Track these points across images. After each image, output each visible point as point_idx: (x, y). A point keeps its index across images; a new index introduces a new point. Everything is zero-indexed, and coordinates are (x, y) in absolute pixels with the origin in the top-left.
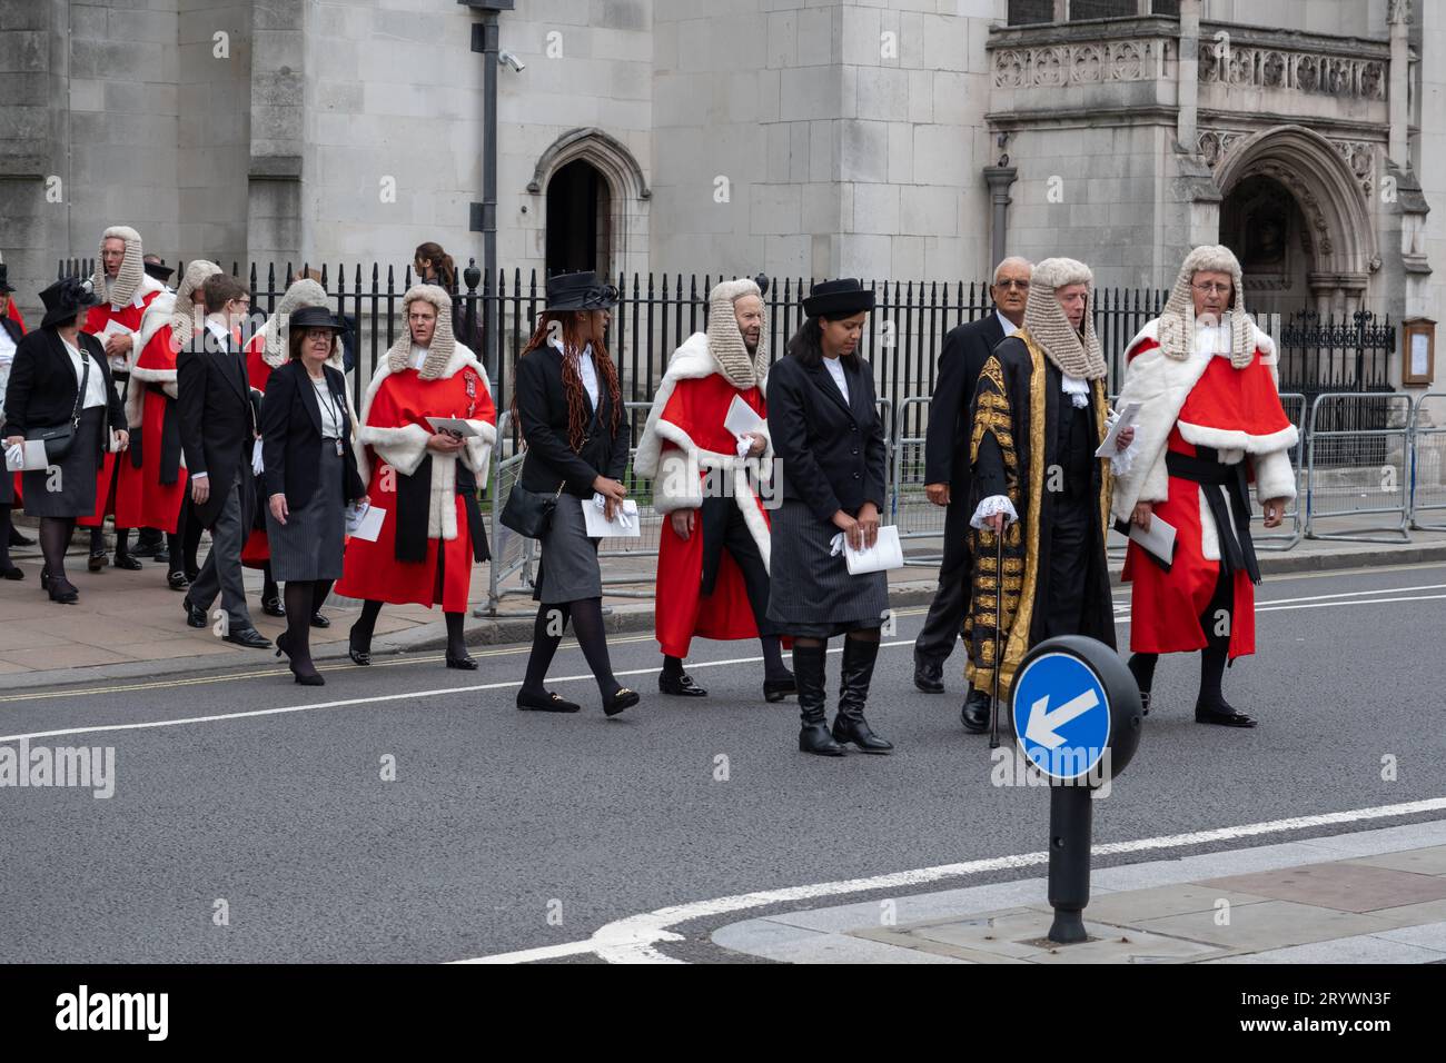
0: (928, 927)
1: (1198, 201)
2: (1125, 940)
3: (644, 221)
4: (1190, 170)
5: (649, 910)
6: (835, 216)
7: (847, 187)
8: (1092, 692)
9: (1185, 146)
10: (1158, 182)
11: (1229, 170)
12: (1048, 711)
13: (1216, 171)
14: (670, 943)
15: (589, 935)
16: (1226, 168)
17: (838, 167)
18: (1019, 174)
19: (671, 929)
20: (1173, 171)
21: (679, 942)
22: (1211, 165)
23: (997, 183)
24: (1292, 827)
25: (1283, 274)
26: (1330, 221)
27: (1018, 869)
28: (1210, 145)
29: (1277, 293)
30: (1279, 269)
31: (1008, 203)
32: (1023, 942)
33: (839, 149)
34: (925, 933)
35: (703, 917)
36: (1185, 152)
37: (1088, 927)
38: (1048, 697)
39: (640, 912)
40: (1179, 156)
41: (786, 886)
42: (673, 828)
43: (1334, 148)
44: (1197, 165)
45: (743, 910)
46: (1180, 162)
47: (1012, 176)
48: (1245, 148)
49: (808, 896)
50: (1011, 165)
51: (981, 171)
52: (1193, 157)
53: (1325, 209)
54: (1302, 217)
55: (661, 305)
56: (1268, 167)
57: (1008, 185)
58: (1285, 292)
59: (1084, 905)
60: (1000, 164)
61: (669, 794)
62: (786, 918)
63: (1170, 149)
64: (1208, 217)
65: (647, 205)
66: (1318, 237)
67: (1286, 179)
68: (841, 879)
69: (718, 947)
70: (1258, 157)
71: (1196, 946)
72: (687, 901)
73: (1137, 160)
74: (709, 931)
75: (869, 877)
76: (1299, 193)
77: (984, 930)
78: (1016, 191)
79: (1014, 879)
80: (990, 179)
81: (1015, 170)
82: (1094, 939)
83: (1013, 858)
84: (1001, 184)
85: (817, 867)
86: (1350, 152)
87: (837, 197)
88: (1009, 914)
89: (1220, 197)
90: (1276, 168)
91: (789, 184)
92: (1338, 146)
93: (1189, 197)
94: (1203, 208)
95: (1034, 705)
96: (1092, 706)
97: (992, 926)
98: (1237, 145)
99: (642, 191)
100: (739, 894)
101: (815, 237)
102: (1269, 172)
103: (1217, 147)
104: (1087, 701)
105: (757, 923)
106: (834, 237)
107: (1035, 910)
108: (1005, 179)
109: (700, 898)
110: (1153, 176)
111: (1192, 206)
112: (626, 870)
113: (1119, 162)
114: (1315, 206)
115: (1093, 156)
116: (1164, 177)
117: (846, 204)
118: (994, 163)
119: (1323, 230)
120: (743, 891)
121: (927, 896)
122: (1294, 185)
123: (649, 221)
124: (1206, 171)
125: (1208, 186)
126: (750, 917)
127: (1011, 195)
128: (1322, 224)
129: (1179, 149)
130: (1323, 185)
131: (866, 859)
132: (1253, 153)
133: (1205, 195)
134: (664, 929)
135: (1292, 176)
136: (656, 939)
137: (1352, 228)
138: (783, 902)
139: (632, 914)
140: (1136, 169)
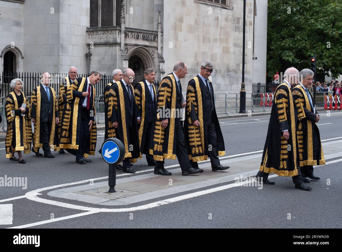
0: (87, 191)
1: (125, 60)
2: (122, 192)
3: (22, 62)
4: (123, 54)
5: (35, 189)
6: (59, 62)
7: (61, 57)
8: (116, 148)
9: (122, 50)
10: (117, 56)
11: (130, 54)
12: (108, 151)
13: (128, 54)
14: (40, 195)
15: (24, 195)
16: (129, 54)
17: (59, 53)
18: (92, 54)
19: (40, 193)
20: (120, 54)
21: (41, 195)
22: (127, 53)
23: (88, 56)
24: (149, 171)
25: (139, 73)
26: (148, 63)
27: (102, 180)
28: (127, 50)
29: (138, 76)
30: (139, 72)
31: (90, 60)
32: (104, 193)
33: (59, 49)
34: (86, 192)
35: (45, 190)
36: (122, 51)
37: (115, 190)
38: (108, 149)
39: (33, 190)
40: (121, 52)
41: (60, 184)
42: (37, 174)
43: (148, 51)
44: (124, 53)
45: (52, 189)
46: (121, 53)
47: (91, 55)
48: (133, 50)
49: (64, 186)
50: (91, 53)
51: (85, 54)
52: (124, 52)
53: (147, 61)
54: (143, 63)
55: (24, 78)
56: (137, 54)
57: (90, 56)
58: (140, 76)
59: (115, 186)
60: (89, 53)
61: (36, 168)
62: (61, 190)
63: (119, 50)
64: (126, 62)
65: (23, 60)
66: (145, 66)
67: (140, 56)
68: (70, 183)
69: (49, 196)
70: (135, 52)
71: (134, 192)
72: (42, 188)
73: (114, 52)
74: (47, 193)
75: (74, 182)
76: (142, 58)
77: (96, 191)
78: (92, 57)
79: (101, 182)
80: (87, 55)
81: (91, 54)
82: (116, 192)
83: (100, 178)
84: (89, 56)
85: (65, 180)
86: (151, 51)
87: (59, 58)
88: (101, 188)
89: (129, 59)
90: (138, 54)
91: (50, 56)
92: (149, 50)
93: (123, 59)
94: (125, 61)
95: (106, 150)
96: (116, 150)
97: (98, 190)
98: (131, 50)
99: (22, 57)
100: (51, 186)
101: (55, 66)
102: (137, 55)
103: (128, 50)
104: (115, 149)
105: (55, 191)
106: (58, 66)
107: (105, 187)
108: (90, 55)
109: (44, 187)
110: (117, 55)
111: (124, 61)
112: (30, 182)
113: (110, 52)
114: (145, 61)
115: (106, 51)
116: (119, 55)
117: (61, 60)
118: (88, 52)
119: (146, 65)
120: (52, 185)
121: (86, 185)
122: (141, 57)
123: (23, 62)
124: (126, 54)
125: (126, 57)
126: (54, 190)
127: (91, 58)
128: (146, 64)
129: (121, 50)
130: (146, 57)
131: (74, 179)
132: (134, 51)
133: (126, 59)
134: (38, 193)
135: (141, 55)
136: (37, 195)
137: (151, 65)
138: (60, 187)
139: (32, 190)
140: (114, 54)
